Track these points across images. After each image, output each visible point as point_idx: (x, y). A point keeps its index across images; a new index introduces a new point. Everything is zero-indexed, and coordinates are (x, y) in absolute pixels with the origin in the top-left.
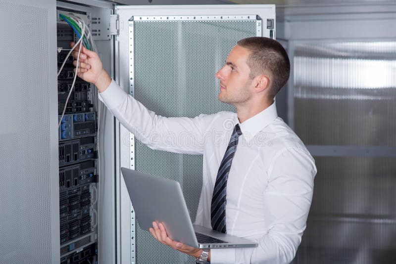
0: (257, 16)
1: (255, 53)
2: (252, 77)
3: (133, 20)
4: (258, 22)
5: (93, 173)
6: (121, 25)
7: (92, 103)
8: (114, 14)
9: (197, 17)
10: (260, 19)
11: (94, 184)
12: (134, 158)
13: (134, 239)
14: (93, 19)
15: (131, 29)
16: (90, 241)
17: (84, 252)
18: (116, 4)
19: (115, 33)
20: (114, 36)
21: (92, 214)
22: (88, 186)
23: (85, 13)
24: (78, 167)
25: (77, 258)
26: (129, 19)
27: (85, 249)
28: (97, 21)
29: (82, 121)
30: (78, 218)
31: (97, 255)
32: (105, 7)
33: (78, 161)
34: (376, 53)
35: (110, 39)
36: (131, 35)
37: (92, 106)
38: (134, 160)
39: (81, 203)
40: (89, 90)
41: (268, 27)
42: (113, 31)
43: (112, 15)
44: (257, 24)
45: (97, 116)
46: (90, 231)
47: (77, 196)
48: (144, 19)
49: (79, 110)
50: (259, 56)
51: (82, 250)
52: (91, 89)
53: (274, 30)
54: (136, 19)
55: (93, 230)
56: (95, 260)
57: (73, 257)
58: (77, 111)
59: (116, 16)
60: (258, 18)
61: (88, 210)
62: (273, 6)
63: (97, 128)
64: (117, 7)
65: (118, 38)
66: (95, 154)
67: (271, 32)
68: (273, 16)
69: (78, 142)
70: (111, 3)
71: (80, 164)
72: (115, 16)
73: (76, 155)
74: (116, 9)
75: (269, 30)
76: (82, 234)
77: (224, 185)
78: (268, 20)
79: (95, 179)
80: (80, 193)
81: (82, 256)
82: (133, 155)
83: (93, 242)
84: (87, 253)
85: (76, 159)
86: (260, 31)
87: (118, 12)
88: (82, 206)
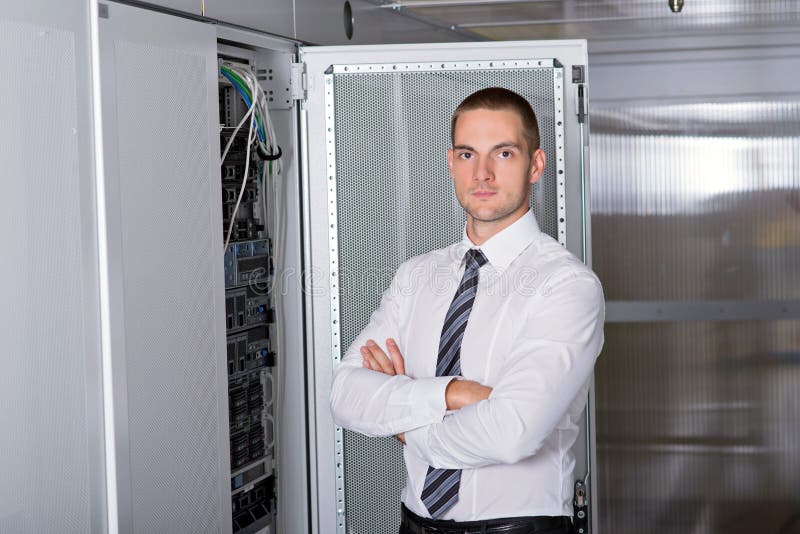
0: (555, 60)
3: (332, 72)
4: (557, 71)
5: (266, 349)
6: (310, 82)
7: (260, 224)
8: (297, 61)
9: (446, 65)
10: (561, 66)
11: (267, 368)
12: (338, 319)
13: (342, 467)
14: (260, 71)
15: (330, 88)
16: (264, 473)
17: (256, 491)
18: (299, 43)
19: (301, 97)
20: (298, 101)
21: (264, 424)
22: (258, 374)
23: (246, 62)
24: (244, 337)
25: (245, 502)
26: (325, 70)
27: (256, 487)
28: (267, 75)
29: (249, 255)
30: (245, 430)
31: (276, 499)
32: (282, 50)
33: (245, 326)
34: (733, 124)
35: (291, 108)
36: (330, 99)
37: (261, 228)
38: (338, 324)
39: (249, 402)
40: (256, 200)
41: (574, 81)
42: (296, 93)
43: (295, 64)
44: (555, 75)
45: (271, 246)
46: (262, 455)
47: (242, 389)
48: (352, 69)
49: (244, 236)
51: (252, 487)
52: (259, 197)
53: (586, 85)
54: (338, 70)
55: (266, 453)
56: (272, 506)
57: (240, 500)
58: (240, 237)
59: (302, 65)
60: (557, 64)
61: (260, 416)
62: (583, 43)
63: (272, 269)
64: (303, 50)
65: (305, 105)
66: (269, 315)
67: (581, 89)
68: (583, 60)
69: (244, 293)
70: (292, 43)
71: (246, 333)
72: (300, 65)
73: (241, 316)
74: (300, 52)
75: (576, 86)
76: (252, 460)
78: (574, 68)
79: (270, 360)
80: (246, 385)
81: (253, 499)
82: (336, 316)
83: (268, 474)
84: (260, 492)
85: (241, 324)
86: (561, 87)
87: (303, 58)
88: (250, 409)
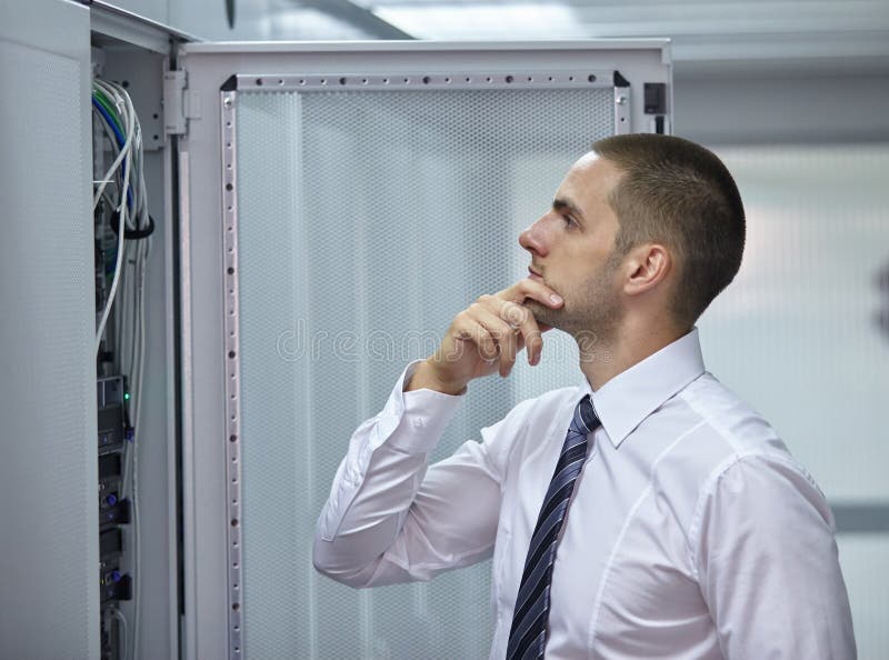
0: (615, 74)
1: (637, 176)
2: (625, 246)
3: (233, 87)
4: (620, 92)
7: (107, 349)
8: (173, 67)
10: (626, 84)
12: (239, 519)
15: (231, 115)
19: (180, 129)
20: (174, 137)
26: (222, 84)
35: (161, 149)
38: (240, 527)
41: (648, 110)
42: (174, 123)
43: (170, 74)
44: (617, 99)
45: (126, 388)
50: (650, 185)
53: (668, 116)
60: (620, 81)
64: (185, 49)
65: (187, 145)
66: (122, 510)
67: (660, 124)
72: (179, 75)
74: (180, 52)
75: (652, 117)
77: (547, 579)
78: (647, 86)
82: (236, 511)
86: (626, 120)
87: (184, 63)
